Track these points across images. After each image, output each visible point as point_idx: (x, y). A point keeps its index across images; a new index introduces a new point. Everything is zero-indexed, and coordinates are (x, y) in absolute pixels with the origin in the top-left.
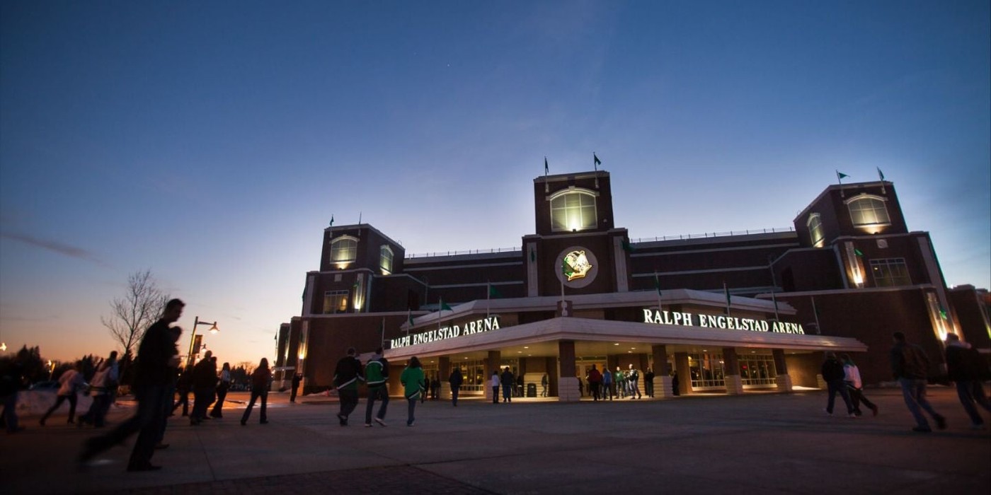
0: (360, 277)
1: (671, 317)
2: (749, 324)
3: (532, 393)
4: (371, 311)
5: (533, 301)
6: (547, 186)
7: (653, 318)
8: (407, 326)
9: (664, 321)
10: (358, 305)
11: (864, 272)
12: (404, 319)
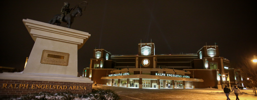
0: (102, 60)
1: (161, 74)
2: (177, 76)
3: (136, 86)
4: (104, 68)
5: (137, 69)
6: (141, 45)
7: (157, 75)
8: (111, 72)
9: (159, 75)
10: (101, 66)
11: (208, 65)
12: (111, 70)
